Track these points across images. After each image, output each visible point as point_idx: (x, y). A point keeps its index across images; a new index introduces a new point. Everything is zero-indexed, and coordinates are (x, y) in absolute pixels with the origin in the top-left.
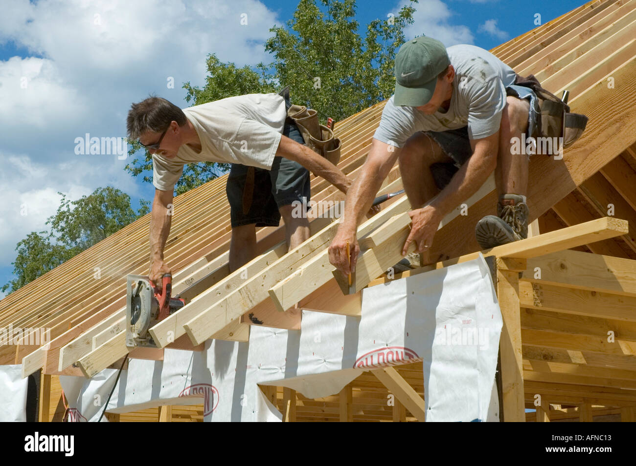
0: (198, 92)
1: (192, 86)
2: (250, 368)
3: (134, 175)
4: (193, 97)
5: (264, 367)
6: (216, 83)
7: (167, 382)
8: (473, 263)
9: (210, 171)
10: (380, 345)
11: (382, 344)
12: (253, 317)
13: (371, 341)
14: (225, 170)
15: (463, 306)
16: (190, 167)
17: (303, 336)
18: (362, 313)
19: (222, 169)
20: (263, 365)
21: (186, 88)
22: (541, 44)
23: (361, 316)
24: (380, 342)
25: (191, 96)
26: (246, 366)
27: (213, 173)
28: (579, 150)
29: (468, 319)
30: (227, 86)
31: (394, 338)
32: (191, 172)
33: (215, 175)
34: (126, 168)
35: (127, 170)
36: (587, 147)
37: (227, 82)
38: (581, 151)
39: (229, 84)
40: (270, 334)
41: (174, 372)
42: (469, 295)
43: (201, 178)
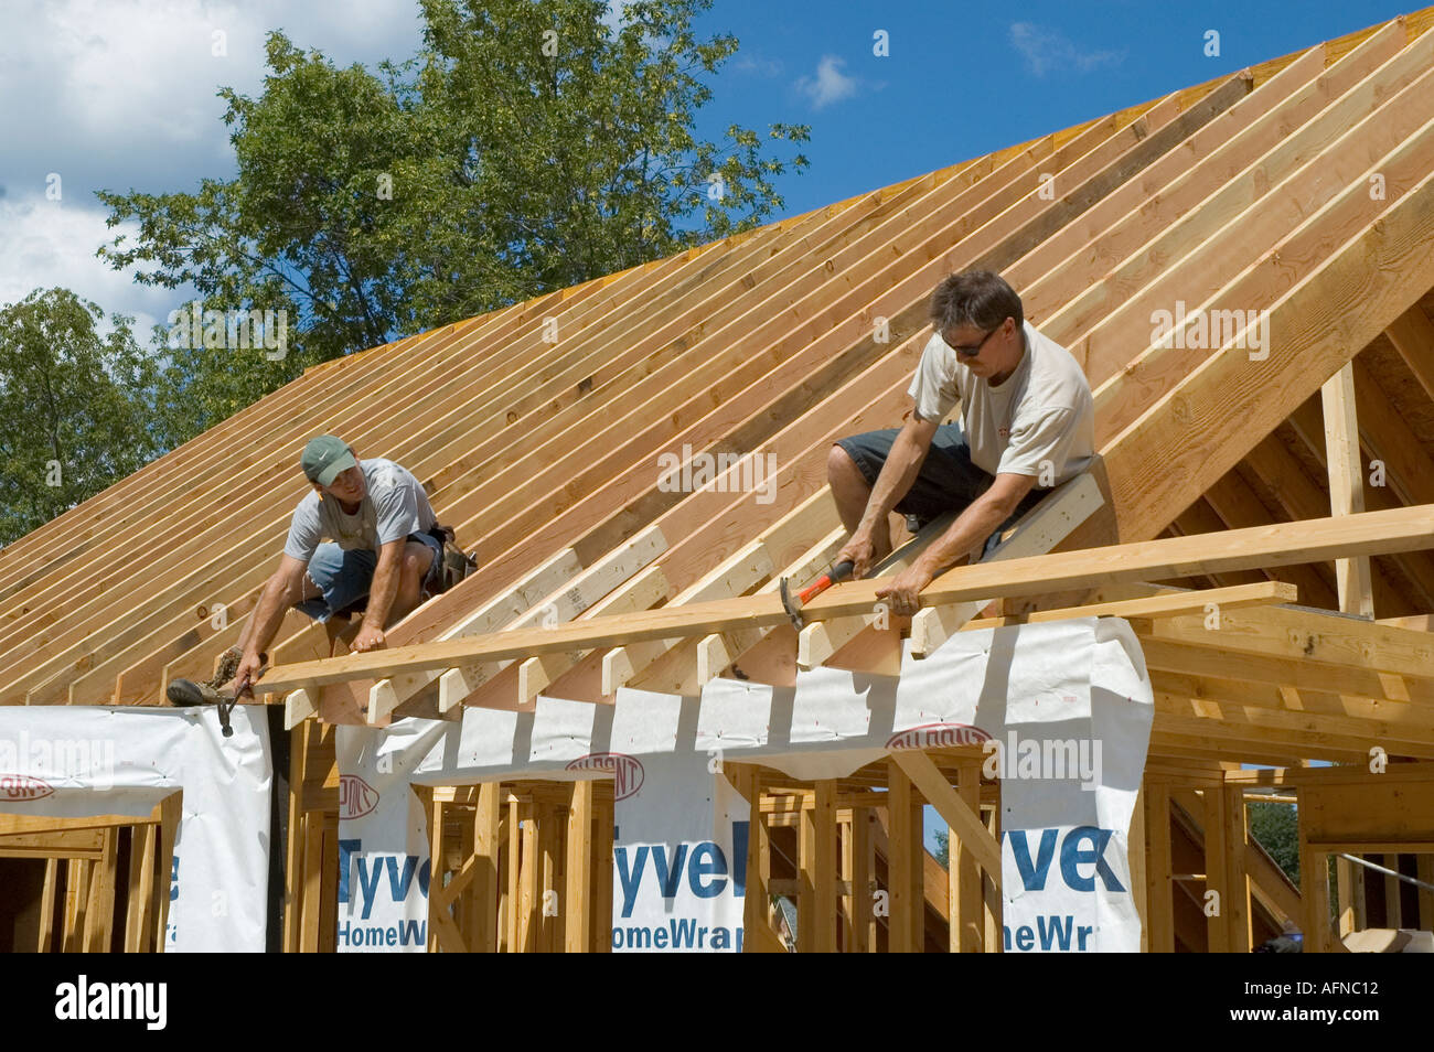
0: (248, 105)
1: (237, 93)
2: (702, 734)
3: (116, 268)
4: (238, 116)
5: (727, 736)
6: (292, 93)
7: (543, 746)
8: (1082, 622)
9: (271, 268)
10: (929, 719)
11: (934, 718)
12: (737, 669)
13: (916, 712)
14: (302, 267)
15: (1065, 677)
16: (232, 258)
17: (798, 696)
18: (901, 674)
19: (295, 264)
20: (726, 733)
21: (226, 97)
22: (1065, 199)
23: (899, 677)
24: (932, 715)
25: (236, 113)
26: (696, 732)
27: (277, 273)
28: (1196, 450)
29: (1072, 695)
30: (313, 98)
31: (955, 711)
32: (234, 268)
33: (284, 276)
34: (99, 252)
35: (101, 256)
36: (1206, 446)
37: (317, 90)
38: (1198, 453)
39: (319, 96)
40: (741, 689)
41: (556, 731)
42: (1075, 663)
43: (253, 282)
